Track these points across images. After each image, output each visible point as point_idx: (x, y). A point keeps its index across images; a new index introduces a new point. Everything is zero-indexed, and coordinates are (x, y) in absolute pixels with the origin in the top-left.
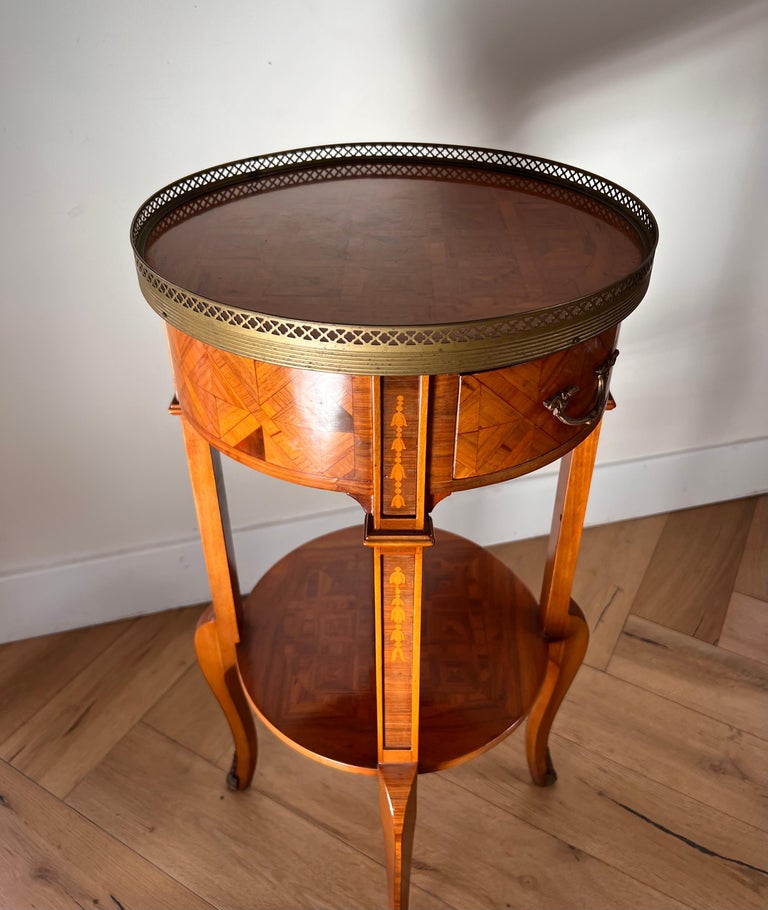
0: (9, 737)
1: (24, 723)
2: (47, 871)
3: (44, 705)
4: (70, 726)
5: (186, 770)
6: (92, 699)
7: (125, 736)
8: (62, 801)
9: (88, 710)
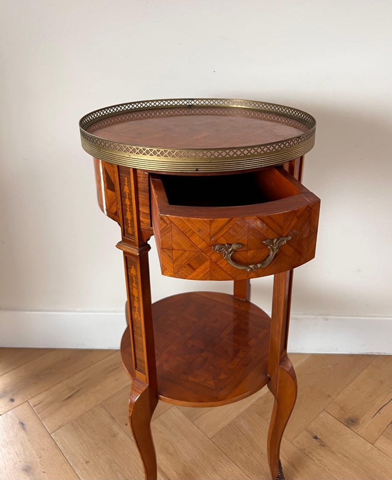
0: (37, 395)
1: (46, 390)
2: (30, 468)
3: (59, 383)
4: (66, 397)
5: (115, 436)
6: (82, 386)
7: (91, 410)
8: (50, 434)
9: (78, 391)
